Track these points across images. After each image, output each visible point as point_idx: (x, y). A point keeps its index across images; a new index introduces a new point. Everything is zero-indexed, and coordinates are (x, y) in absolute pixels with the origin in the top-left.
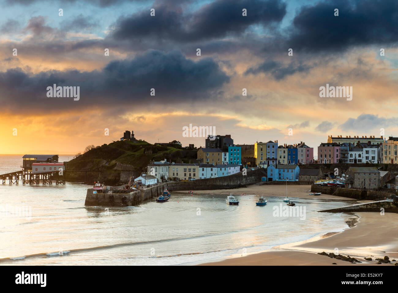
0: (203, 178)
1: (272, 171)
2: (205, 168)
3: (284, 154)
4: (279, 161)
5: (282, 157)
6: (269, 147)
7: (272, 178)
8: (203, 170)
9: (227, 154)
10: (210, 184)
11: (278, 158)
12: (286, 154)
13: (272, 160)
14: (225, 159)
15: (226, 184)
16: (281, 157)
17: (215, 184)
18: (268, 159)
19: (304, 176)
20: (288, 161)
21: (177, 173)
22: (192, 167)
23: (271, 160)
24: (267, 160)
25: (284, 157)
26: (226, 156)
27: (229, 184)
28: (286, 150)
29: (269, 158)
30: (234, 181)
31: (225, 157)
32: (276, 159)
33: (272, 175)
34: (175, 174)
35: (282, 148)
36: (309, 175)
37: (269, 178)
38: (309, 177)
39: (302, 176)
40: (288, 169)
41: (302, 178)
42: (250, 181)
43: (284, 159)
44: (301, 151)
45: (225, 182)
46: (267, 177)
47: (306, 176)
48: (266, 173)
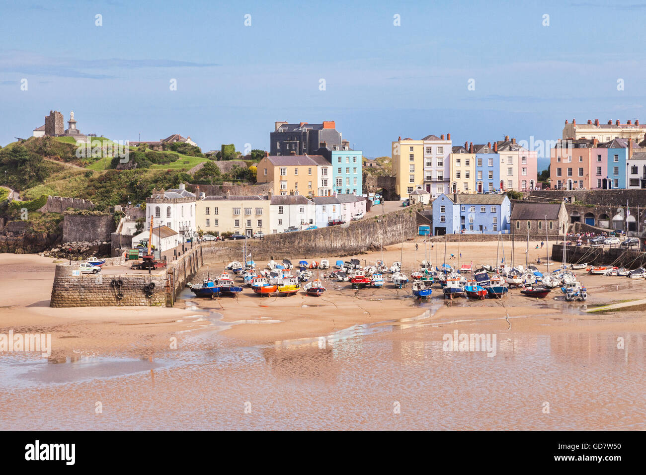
0: (281, 230)
1: (443, 210)
2: (285, 207)
3: (468, 168)
4: (455, 187)
5: (463, 175)
7: (445, 228)
8: (281, 211)
10: (300, 245)
11: (454, 178)
12: (472, 168)
13: (436, 182)
14: (325, 182)
15: (339, 245)
16: (458, 175)
17: (313, 245)
18: (428, 180)
19: (524, 222)
20: (476, 184)
21: (217, 221)
22: (252, 205)
24: (426, 184)
25: (468, 176)
26: (326, 173)
27: (346, 244)
28: (472, 158)
29: (429, 178)
30: (357, 237)
31: (325, 177)
32: (448, 181)
33: (444, 219)
34: (212, 222)
35: (462, 152)
36: (537, 220)
37: (435, 228)
38: (536, 224)
39: (518, 222)
40: (483, 206)
41: (518, 227)
42: (393, 235)
43: (467, 180)
44: (506, 160)
45: (336, 240)
46: (431, 224)
47: (529, 221)
48: (430, 217)
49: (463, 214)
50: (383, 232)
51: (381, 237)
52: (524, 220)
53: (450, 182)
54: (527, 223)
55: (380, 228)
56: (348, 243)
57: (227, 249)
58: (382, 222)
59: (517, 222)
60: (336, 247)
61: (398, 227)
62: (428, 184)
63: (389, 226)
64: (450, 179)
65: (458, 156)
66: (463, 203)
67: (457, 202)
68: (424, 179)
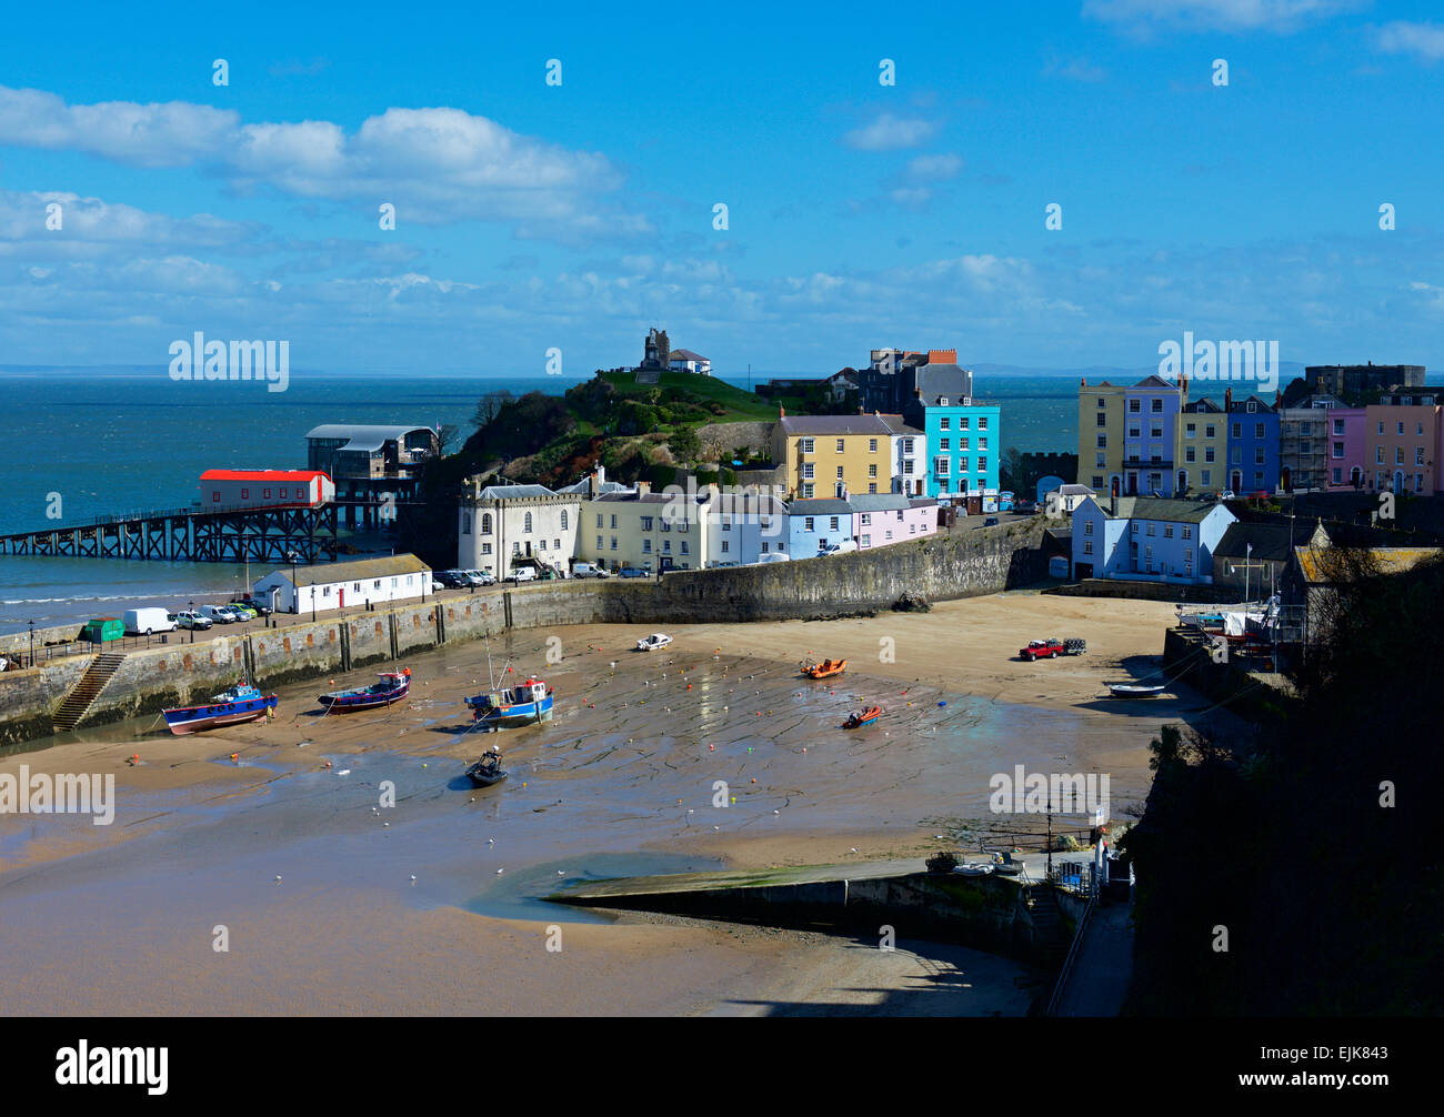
1: (1090, 531)
3: (1211, 442)
4: (1182, 478)
5: (1201, 455)
6: (1135, 407)
7: (1091, 566)
9: (920, 441)
10: (732, 594)
11: (1180, 460)
12: (1220, 442)
13: (1148, 468)
14: (907, 466)
15: (815, 597)
16: (1191, 456)
18: (1134, 462)
20: (1228, 473)
21: (614, 541)
23: (1143, 466)
24: (1127, 471)
25: (1210, 457)
26: (910, 449)
27: (835, 595)
28: (1221, 421)
29: (1134, 459)
30: (863, 581)
31: (907, 457)
32: (1169, 466)
34: (607, 543)
35: (1201, 411)
37: (1077, 564)
39: (1226, 562)
42: (971, 576)
43: (1210, 466)
45: (809, 587)
46: (1069, 555)
48: (1068, 541)
49: (1135, 538)
50: (943, 572)
51: (932, 580)
52: (1237, 558)
53: (1172, 468)
55: (934, 562)
56: (840, 593)
57: (592, 597)
58: (942, 552)
59: (1223, 561)
60: (810, 600)
61: (989, 561)
62: (1131, 471)
63: (961, 558)
64: (1172, 461)
65: (1192, 418)
66: (1136, 516)
67: (1120, 515)
68: (1124, 462)
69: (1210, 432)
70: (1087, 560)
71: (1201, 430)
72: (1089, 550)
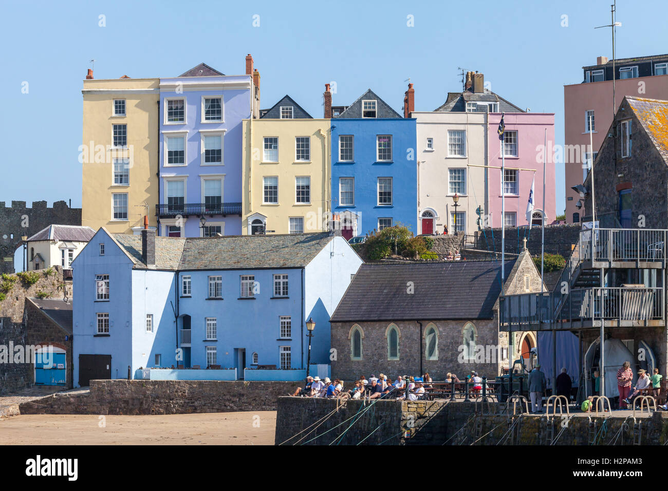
3: (304, 168)
5: (288, 192)
6: (177, 112)
7: (107, 359)
11: (253, 203)
13: (199, 215)
16: (271, 194)
18: (175, 208)
19: (375, 331)
23: (191, 213)
24: (164, 222)
25: (304, 194)
29: (176, 203)
33: (105, 326)
35: (287, 116)
36: (419, 322)
37: (82, 357)
38: (416, 337)
39: (357, 335)
40: (282, 273)
41: (357, 354)
44: (443, 140)
46: (67, 342)
47: (392, 325)
48: (66, 317)
49: (186, 308)
52: (377, 325)
53: (240, 214)
54: (387, 333)
59: (351, 332)
62: (173, 221)
64: (240, 204)
65: (272, 128)
66: (187, 267)
67: (159, 264)
68: (158, 207)
69: (303, 147)
70: (99, 348)
71: (288, 148)
72: (104, 329)
